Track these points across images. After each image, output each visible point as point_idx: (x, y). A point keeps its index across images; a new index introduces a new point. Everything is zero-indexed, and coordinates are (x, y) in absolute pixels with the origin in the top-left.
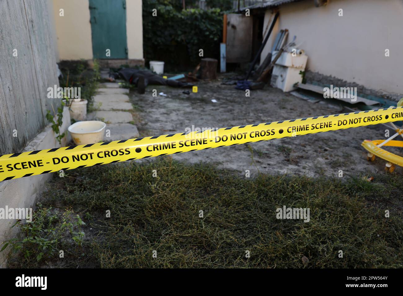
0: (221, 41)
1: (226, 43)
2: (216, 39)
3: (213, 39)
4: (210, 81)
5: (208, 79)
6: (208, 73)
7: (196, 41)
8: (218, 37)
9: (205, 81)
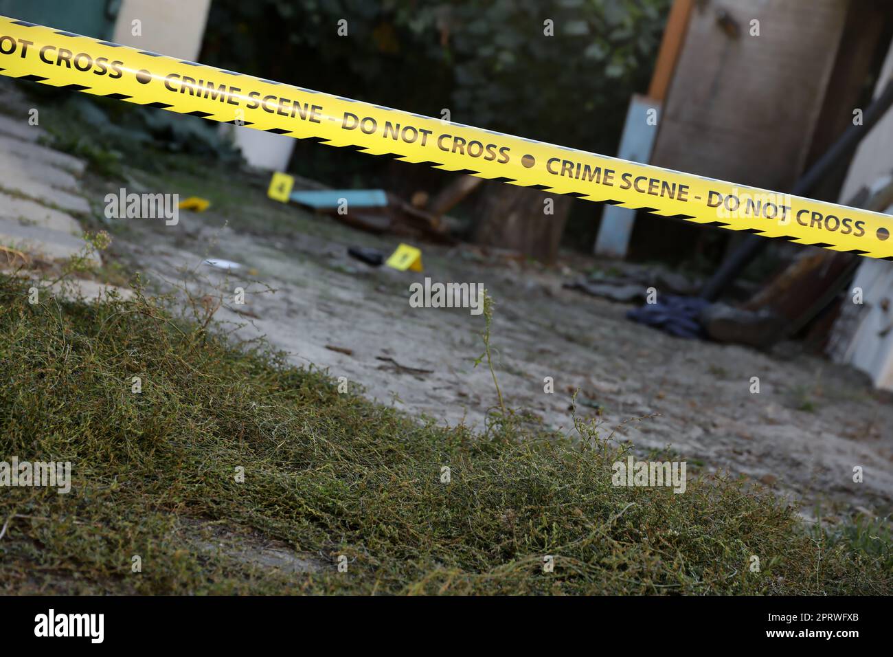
0: (640, 83)
1: (663, 102)
2: (614, 70)
3: (602, 65)
4: (513, 263)
5: (506, 253)
6: (513, 219)
7: (507, 58)
8: (633, 61)
9: (485, 253)
